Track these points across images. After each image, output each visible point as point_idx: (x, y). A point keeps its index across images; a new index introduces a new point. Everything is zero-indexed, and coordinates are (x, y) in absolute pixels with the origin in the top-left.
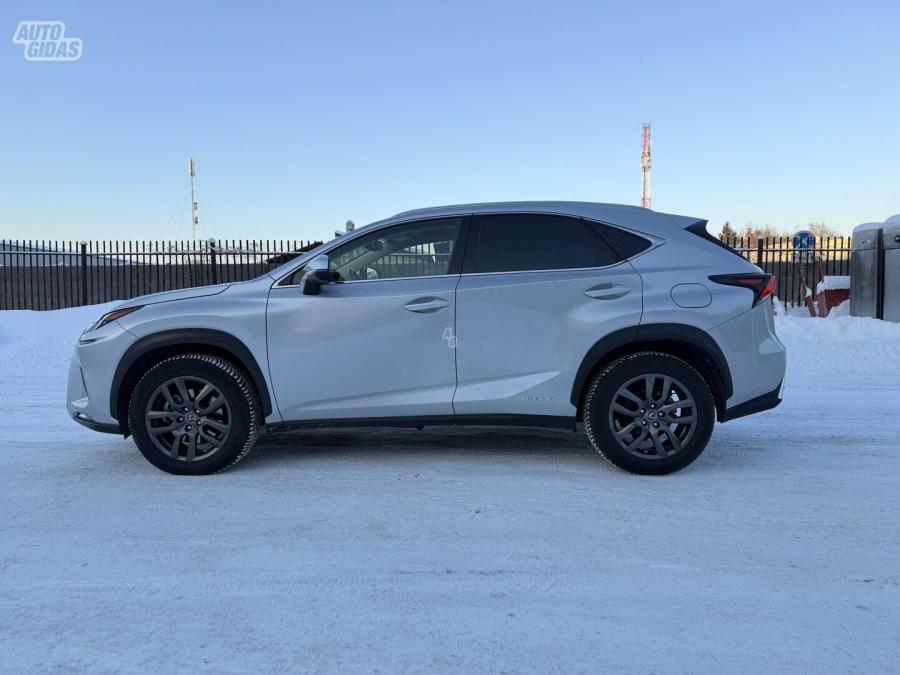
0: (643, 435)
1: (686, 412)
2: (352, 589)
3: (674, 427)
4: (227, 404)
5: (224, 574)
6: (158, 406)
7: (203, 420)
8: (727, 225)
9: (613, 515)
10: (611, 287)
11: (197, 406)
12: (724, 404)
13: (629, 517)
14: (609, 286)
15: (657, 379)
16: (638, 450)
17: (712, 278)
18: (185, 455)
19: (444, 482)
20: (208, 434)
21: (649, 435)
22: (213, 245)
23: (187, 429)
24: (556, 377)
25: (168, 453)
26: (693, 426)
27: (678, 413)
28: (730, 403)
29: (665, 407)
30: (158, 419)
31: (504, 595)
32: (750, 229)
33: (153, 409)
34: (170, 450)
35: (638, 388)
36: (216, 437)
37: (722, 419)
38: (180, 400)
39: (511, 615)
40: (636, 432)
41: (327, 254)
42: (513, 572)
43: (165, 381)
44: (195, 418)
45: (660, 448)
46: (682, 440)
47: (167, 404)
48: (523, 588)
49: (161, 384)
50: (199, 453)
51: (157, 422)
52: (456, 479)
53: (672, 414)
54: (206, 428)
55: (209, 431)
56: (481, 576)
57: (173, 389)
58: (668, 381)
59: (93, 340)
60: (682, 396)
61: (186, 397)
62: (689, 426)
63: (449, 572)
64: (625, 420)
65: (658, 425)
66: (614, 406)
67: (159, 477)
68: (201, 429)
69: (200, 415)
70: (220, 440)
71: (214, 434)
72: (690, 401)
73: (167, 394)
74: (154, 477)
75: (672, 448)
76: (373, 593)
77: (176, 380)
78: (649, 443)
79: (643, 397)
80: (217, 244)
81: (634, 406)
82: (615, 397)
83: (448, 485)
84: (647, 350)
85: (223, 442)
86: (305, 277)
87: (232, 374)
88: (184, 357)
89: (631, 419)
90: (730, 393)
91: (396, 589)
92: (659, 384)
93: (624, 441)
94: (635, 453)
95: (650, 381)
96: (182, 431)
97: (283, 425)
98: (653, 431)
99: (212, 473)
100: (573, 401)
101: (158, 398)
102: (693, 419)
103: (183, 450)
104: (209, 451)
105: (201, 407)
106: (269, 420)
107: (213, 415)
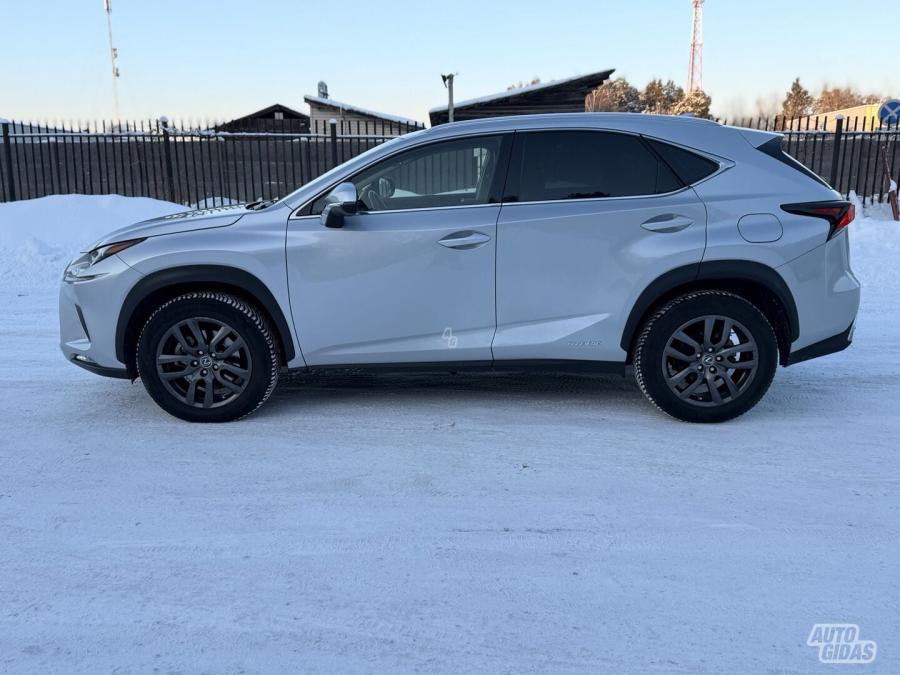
0: (699, 381)
1: (746, 356)
2: (415, 547)
3: (731, 372)
4: (246, 348)
5: (283, 533)
6: (169, 350)
7: (220, 364)
8: (797, 80)
9: (667, 469)
10: (672, 219)
11: (213, 349)
12: (789, 347)
13: (684, 472)
14: (669, 217)
15: (717, 321)
16: (692, 397)
17: (785, 208)
18: (201, 402)
19: (484, 433)
20: (225, 379)
21: (705, 381)
22: (165, 124)
23: (202, 374)
24: (605, 320)
25: (183, 399)
26: (753, 372)
27: (738, 357)
28: (795, 346)
29: (724, 351)
30: (170, 364)
31: (565, 554)
32: (826, 87)
33: (164, 353)
34: (184, 395)
35: (696, 331)
36: (233, 382)
37: (785, 363)
38: (192, 341)
39: (575, 574)
40: (690, 379)
41: (349, 180)
42: (569, 530)
43: (175, 323)
44: (211, 362)
45: (715, 394)
46: (739, 386)
47: (179, 346)
48: (583, 547)
49: (171, 325)
50: (217, 399)
51: (169, 367)
52: (496, 429)
53: (731, 358)
54: (223, 372)
55: (226, 376)
56: (539, 534)
57: (186, 331)
58: (728, 322)
59: (92, 277)
60: (743, 339)
61: (201, 341)
62: (748, 371)
63: (507, 530)
64: (679, 365)
65: (715, 370)
66: (669, 350)
67: (174, 425)
68: (218, 373)
69: (216, 359)
70: (240, 385)
71: (231, 379)
72: (751, 345)
73: (179, 335)
74: (169, 425)
75: (729, 394)
76: (437, 551)
77: (189, 321)
78: (704, 389)
79: (700, 340)
80: (170, 124)
81: (689, 351)
82: (670, 341)
83: (488, 436)
84: (708, 289)
85: (243, 388)
86: (328, 208)
87: (249, 315)
88: (195, 296)
89: (686, 364)
90: (796, 336)
91: (458, 547)
92: (719, 327)
93: (677, 387)
94: (689, 400)
95: (709, 322)
96: (198, 376)
97: (307, 369)
98: (709, 376)
99: (233, 420)
100: (623, 345)
101: (169, 340)
102: (753, 364)
103: (199, 396)
104: (228, 397)
105: (217, 351)
106: (291, 364)
107: (230, 360)
